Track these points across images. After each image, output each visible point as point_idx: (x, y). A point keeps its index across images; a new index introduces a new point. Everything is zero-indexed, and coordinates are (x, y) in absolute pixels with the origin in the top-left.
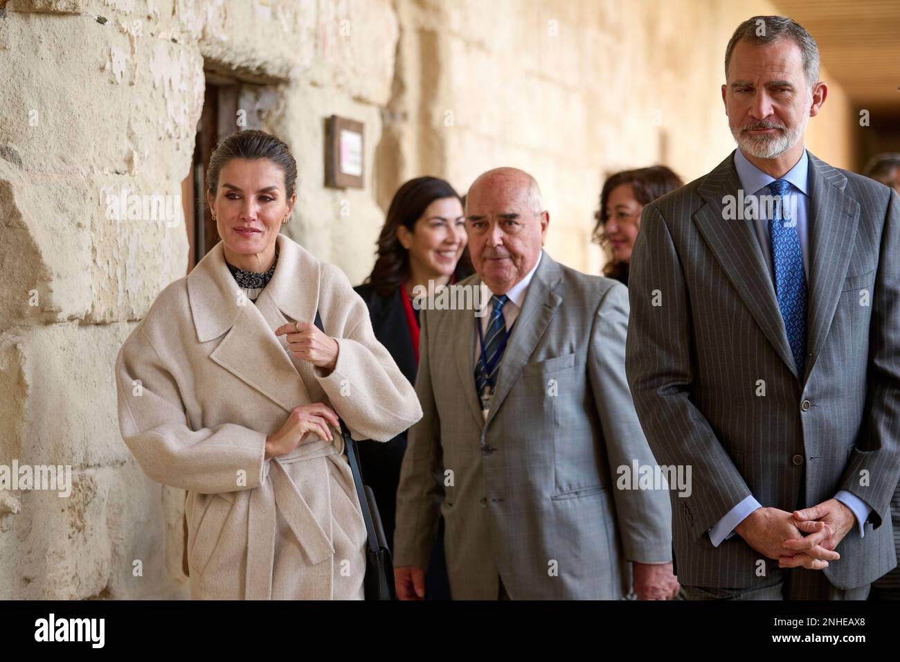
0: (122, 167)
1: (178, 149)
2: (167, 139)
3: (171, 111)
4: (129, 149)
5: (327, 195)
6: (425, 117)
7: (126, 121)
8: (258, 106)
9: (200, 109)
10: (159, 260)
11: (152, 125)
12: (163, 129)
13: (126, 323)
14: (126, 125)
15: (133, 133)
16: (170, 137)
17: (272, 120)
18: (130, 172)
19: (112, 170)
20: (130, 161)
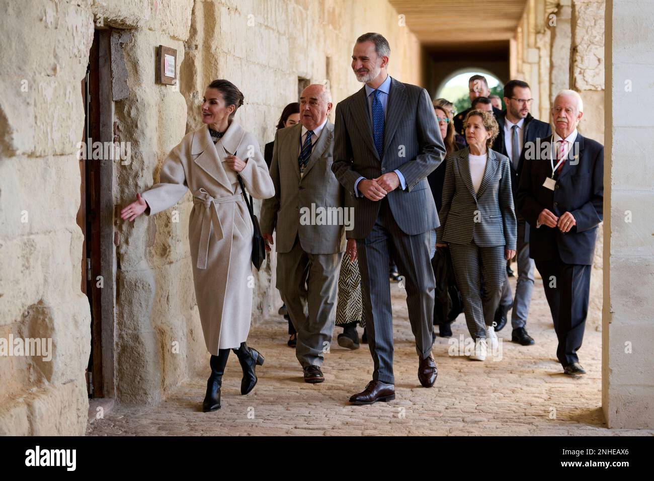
0: (50, 72)
1: (80, 63)
2: (74, 58)
3: (77, 43)
4: (54, 63)
5: (156, 88)
6: (207, 47)
7: (53, 47)
8: (120, 41)
9: (92, 42)
10: (70, 123)
11: (67, 50)
12: (72, 52)
13: (52, 157)
14: (53, 50)
15: (57, 55)
16: (76, 56)
17: (128, 48)
18: (55, 75)
19: (46, 74)
20: (55, 69)
